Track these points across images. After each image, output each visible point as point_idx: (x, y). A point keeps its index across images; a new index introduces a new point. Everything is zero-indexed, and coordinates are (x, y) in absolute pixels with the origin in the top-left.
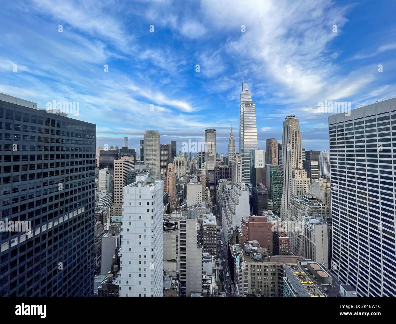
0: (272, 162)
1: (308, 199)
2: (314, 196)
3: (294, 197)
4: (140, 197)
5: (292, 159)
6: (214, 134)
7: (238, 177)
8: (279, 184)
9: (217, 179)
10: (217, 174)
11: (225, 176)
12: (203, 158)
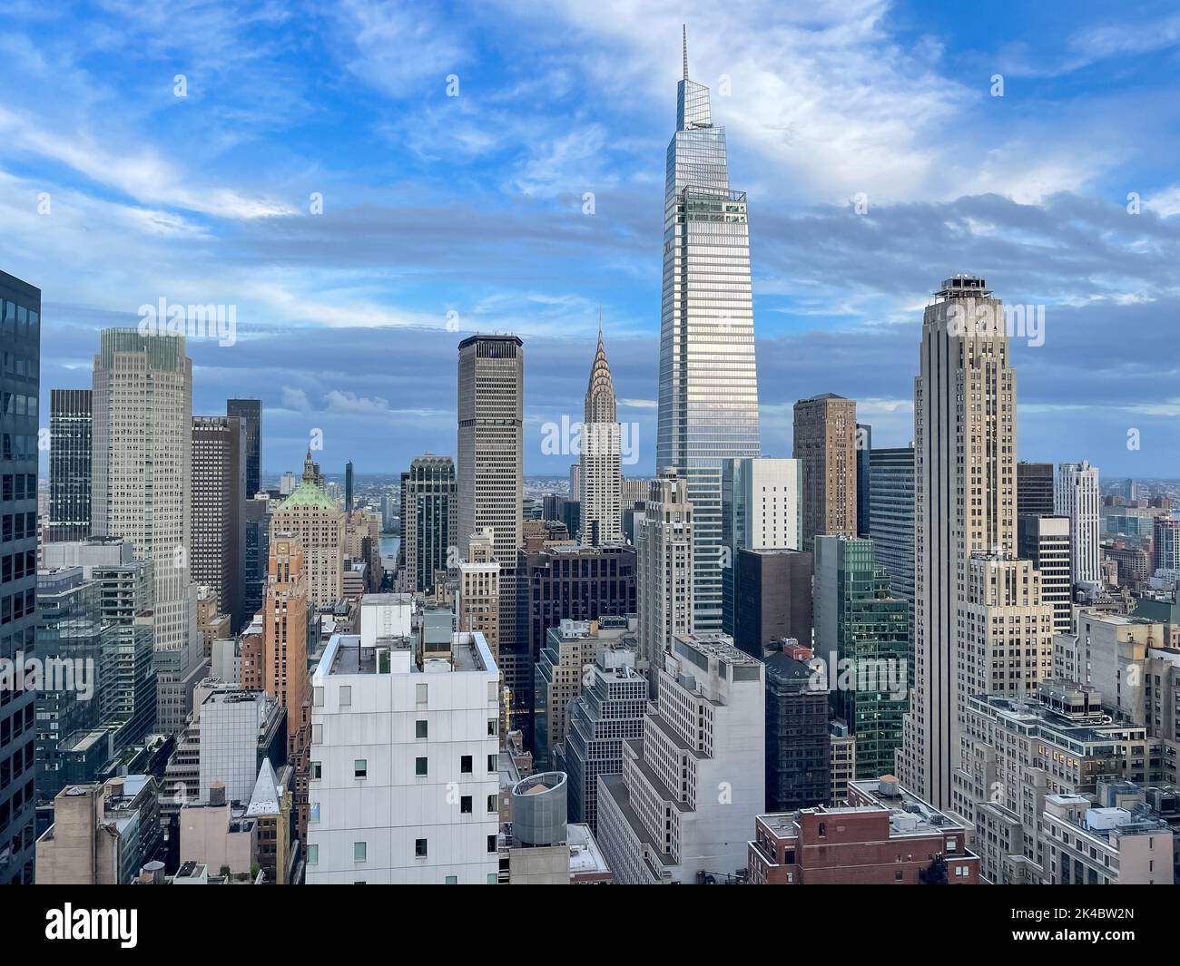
0: (827, 520)
1: (1068, 708)
2: (1091, 694)
3: (993, 703)
4: (422, 729)
5: (969, 507)
6: (511, 362)
7: (675, 604)
8: (884, 637)
9: (537, 622)
10: (536, 592)
11: (581, 601)
12: (445, 504)
